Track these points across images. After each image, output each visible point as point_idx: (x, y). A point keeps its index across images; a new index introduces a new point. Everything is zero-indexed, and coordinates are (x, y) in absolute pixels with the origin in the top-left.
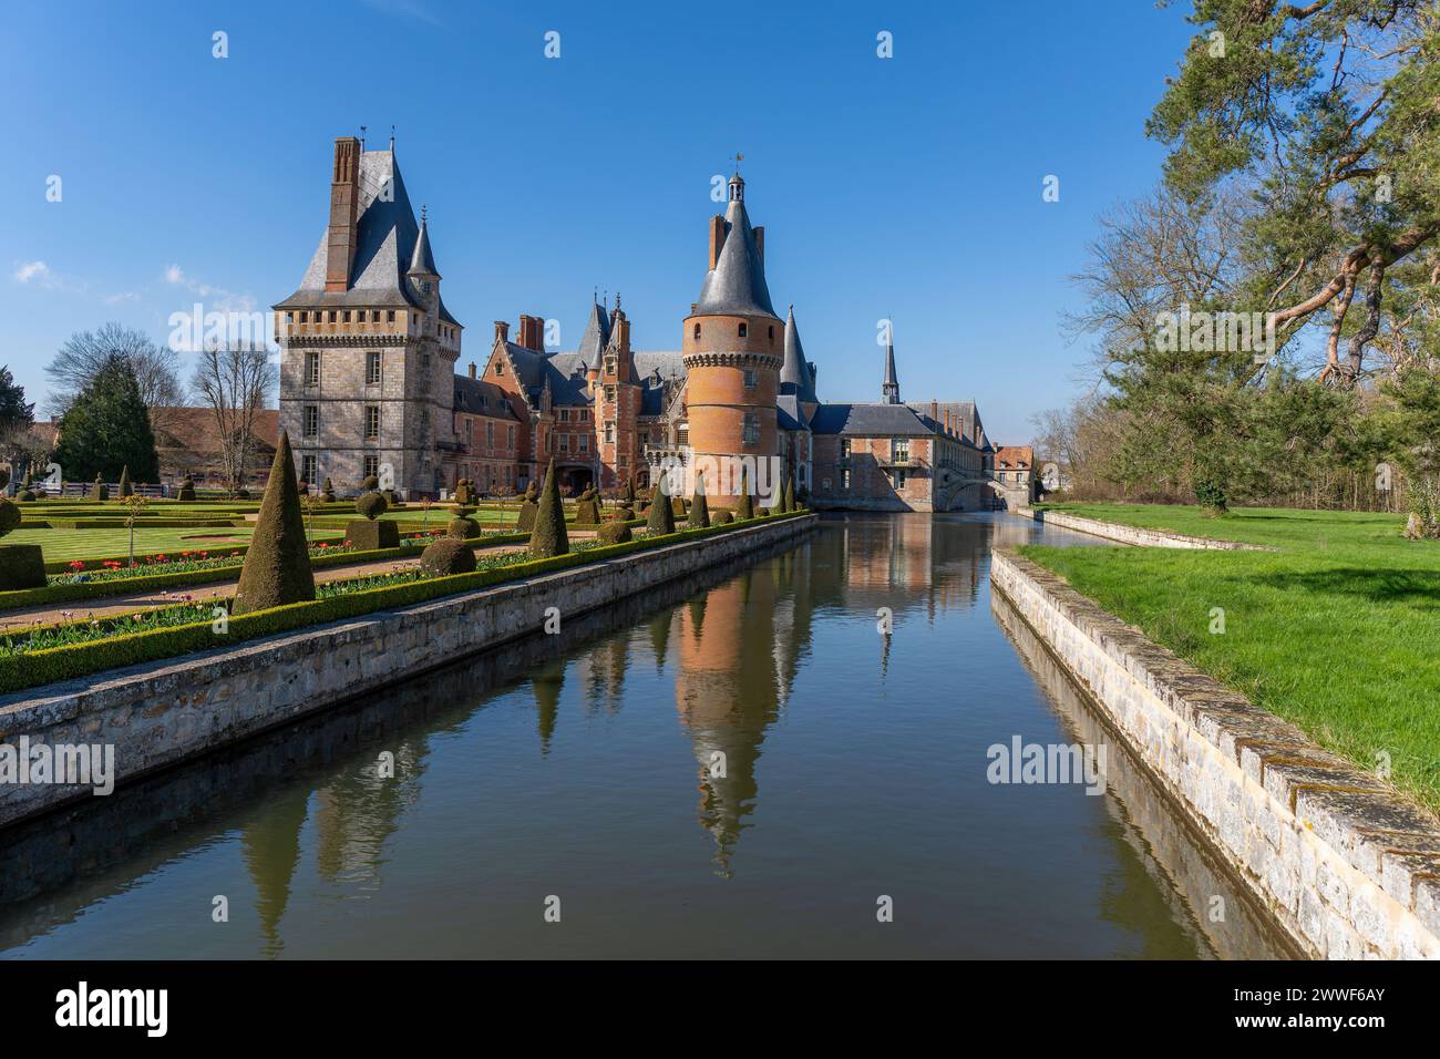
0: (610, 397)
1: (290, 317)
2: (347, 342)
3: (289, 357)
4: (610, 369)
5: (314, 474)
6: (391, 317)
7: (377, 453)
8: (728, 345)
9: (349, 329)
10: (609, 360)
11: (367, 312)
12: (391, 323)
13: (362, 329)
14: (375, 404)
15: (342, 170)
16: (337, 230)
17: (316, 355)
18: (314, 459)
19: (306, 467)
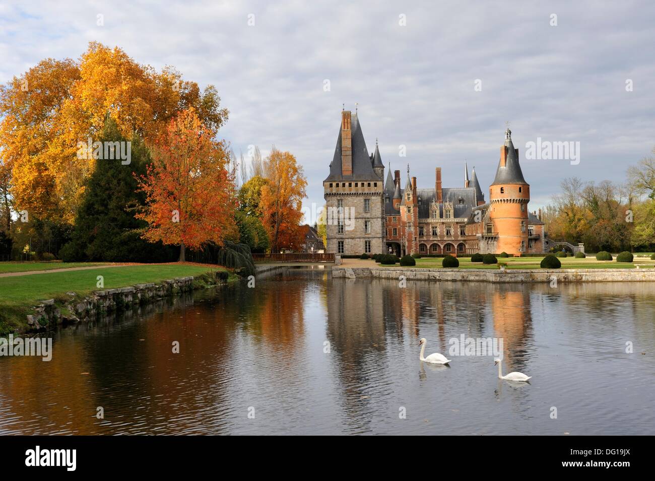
0: (409, 211)
1: (331, 185)
2: (356, 194)
3: (331, 201)
4: (409, 198)
5: (342, 249)
6: (375, 185)
7: (370, 239)
8: (516, 195)
9: (357, 190)
10: (408, 195)
11: (365, 183)
12: (376, 188)
13: (363, 190)
14: (369, 220)
15: (346, 124)
16: (346, 149)
17: (342, 200)
18: (342, 243)
19: (339, 246)
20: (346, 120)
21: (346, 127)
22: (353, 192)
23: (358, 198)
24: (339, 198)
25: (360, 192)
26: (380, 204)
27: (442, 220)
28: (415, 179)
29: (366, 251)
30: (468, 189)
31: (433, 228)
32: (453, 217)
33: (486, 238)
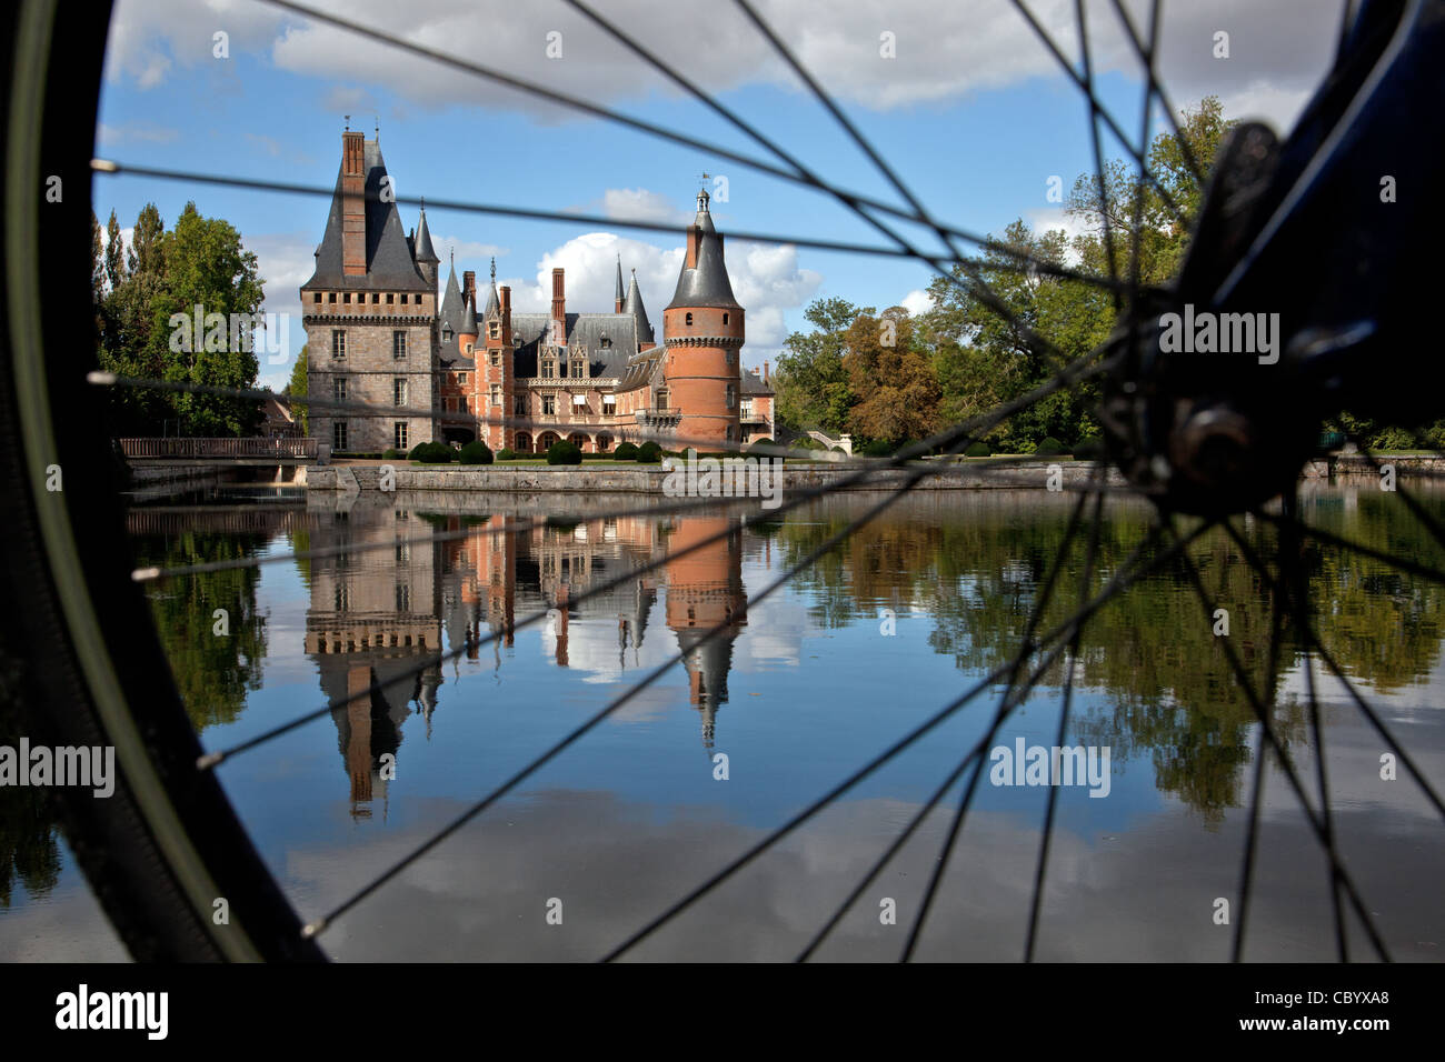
0: (494, 361)
1: (318, 298)
2: (376, 321)
3: (317, 334)
4: (494, 333)
5: (344, 440)
6: (418, 300)
7: (407, 420)
8: (716, 331)
9: (378, 310)
10: (493, 325)
11: (396, 295)
12: (419, 306)
13: (392, 310)
14: (404, 376)
15: (352, 162)
16: (352, 218)
17: (343, 333)
18: (344, 426)
19: (337, 433)
20: (352, 153)
21: (353, 168)
22: (369, 313)
23: (380, 328)
24: (336, 327)
25: (384, 314)
26: (428, 341)
27: (566, 383)
28: (507, 291)
29: (398, 446)
30: (621, 316)
31: (545, 398)
32: (588, 376)
33: (655, 419)
